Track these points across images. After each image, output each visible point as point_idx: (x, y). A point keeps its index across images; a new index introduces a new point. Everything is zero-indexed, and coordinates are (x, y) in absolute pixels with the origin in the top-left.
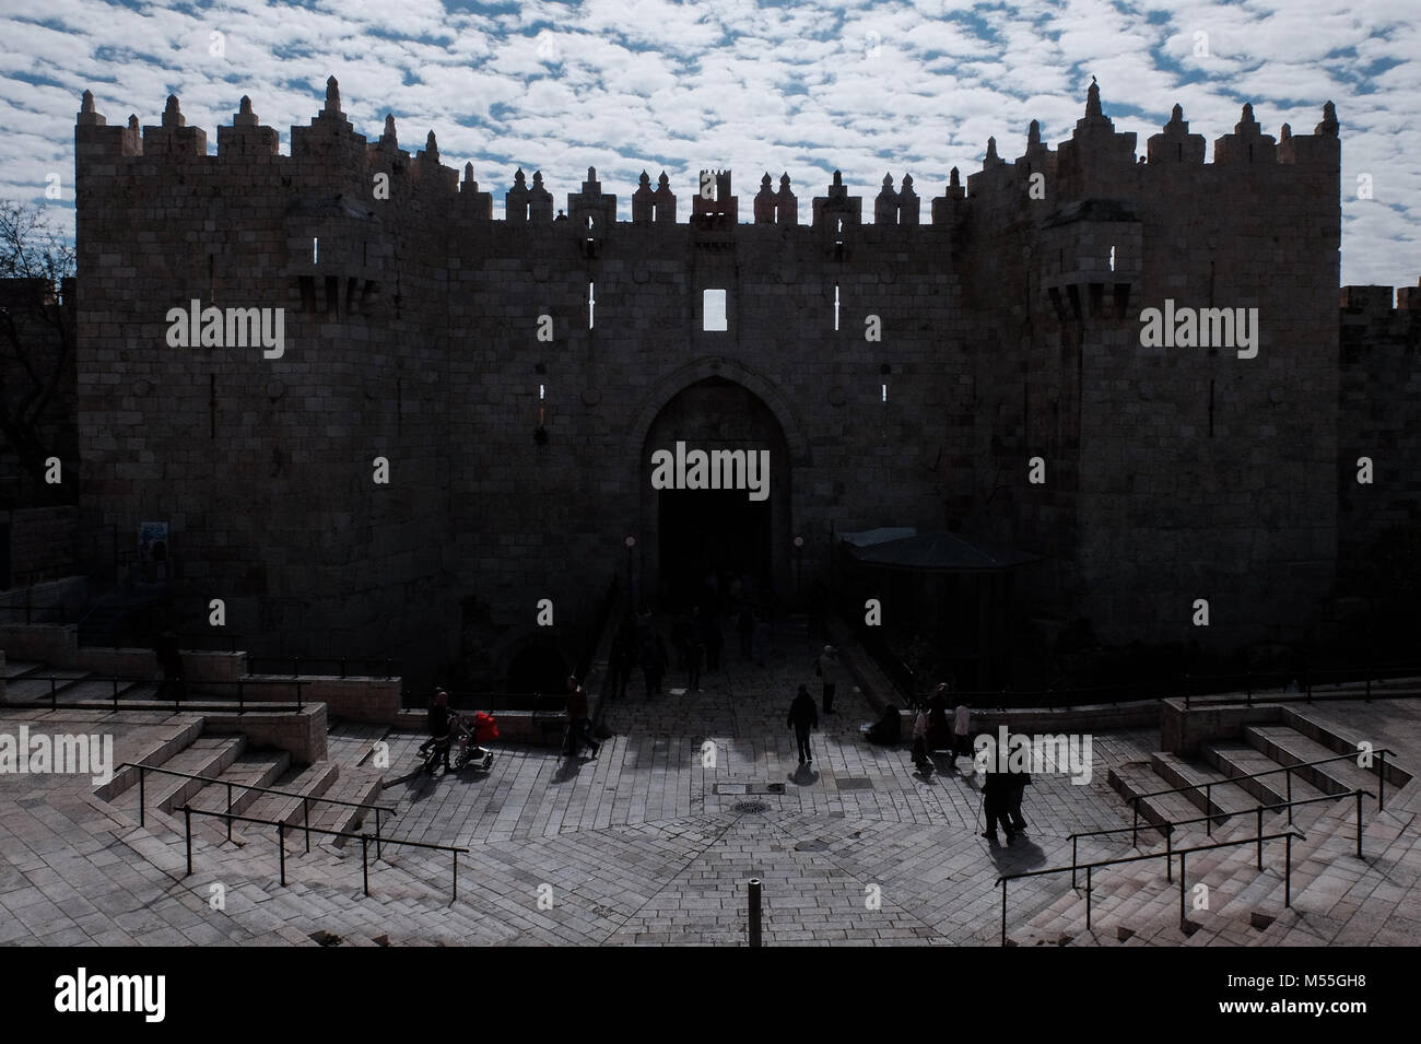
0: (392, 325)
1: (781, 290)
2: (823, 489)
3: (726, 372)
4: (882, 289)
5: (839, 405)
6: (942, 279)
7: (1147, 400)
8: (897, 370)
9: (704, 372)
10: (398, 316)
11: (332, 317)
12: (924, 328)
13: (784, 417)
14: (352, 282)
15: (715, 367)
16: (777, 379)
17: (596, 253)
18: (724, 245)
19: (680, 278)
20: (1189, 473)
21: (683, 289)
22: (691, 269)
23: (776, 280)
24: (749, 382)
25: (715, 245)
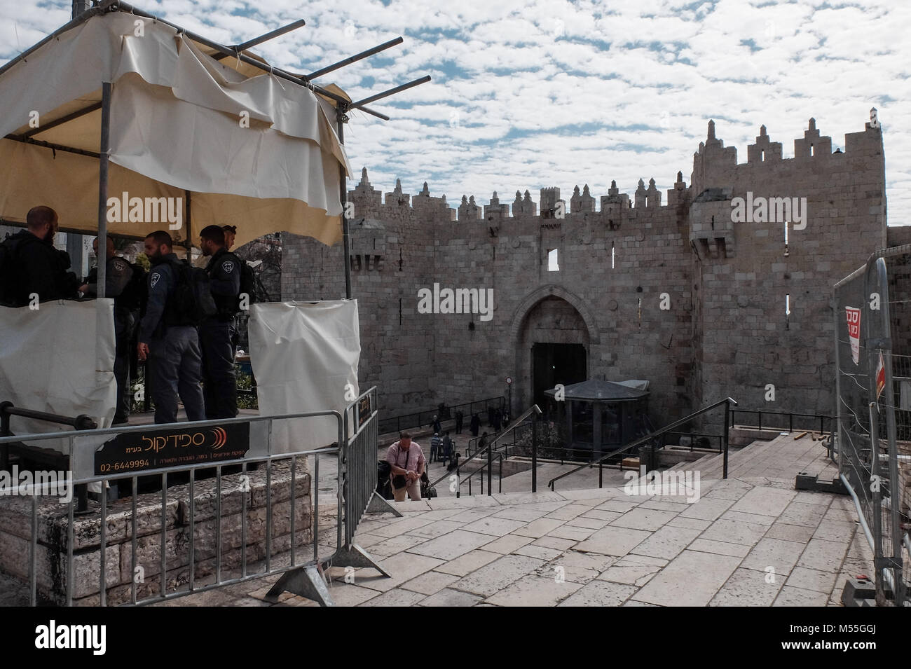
0: (396, 274)
1: (584, 248)
2: (606, 357)
3: (557, 293)
4: (637, 244)
5: (614, 310)
6: (671, 236)
7: (743, 307)
8: (646, 290)
9: (546, 293)
10: (400, 270)
11: (362, 272)
12: (662, 265)
13: (586, 317)
14: (367, 257)
15: (551, 290)
16: (582, 296)
17: (495, 234)
18: (555, 225)
19: (534, 244)
20: (772, 353)
21: (535, 250)
22: (540, 239)
23: (581, 242)
24: (568, 298)
25: (551, 226)
